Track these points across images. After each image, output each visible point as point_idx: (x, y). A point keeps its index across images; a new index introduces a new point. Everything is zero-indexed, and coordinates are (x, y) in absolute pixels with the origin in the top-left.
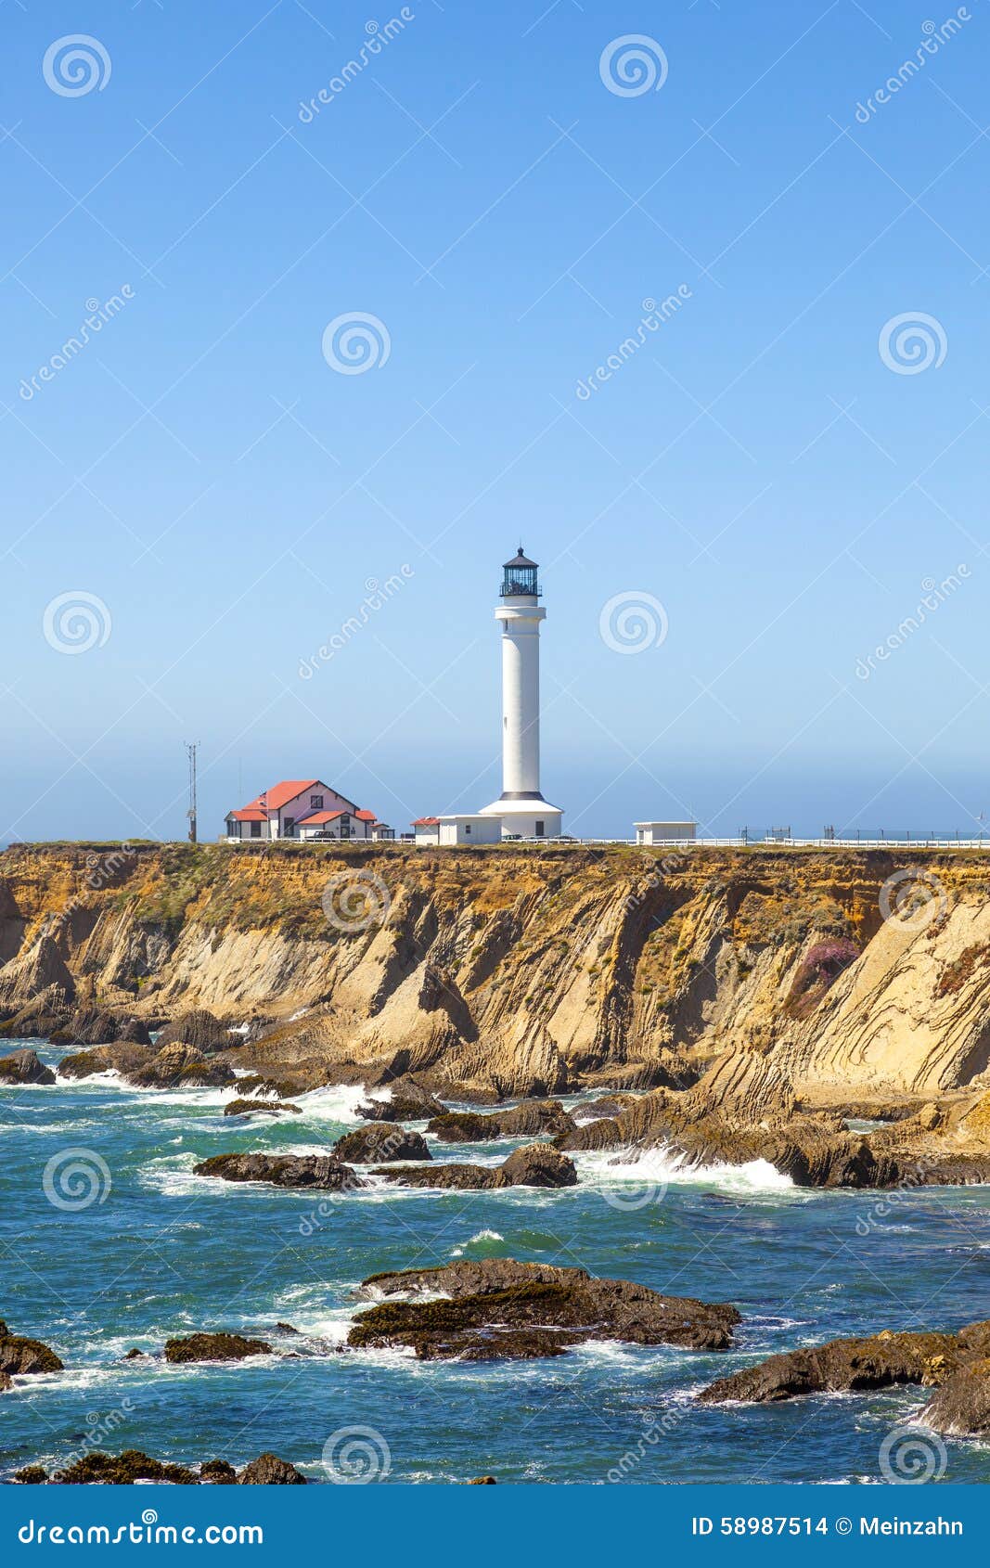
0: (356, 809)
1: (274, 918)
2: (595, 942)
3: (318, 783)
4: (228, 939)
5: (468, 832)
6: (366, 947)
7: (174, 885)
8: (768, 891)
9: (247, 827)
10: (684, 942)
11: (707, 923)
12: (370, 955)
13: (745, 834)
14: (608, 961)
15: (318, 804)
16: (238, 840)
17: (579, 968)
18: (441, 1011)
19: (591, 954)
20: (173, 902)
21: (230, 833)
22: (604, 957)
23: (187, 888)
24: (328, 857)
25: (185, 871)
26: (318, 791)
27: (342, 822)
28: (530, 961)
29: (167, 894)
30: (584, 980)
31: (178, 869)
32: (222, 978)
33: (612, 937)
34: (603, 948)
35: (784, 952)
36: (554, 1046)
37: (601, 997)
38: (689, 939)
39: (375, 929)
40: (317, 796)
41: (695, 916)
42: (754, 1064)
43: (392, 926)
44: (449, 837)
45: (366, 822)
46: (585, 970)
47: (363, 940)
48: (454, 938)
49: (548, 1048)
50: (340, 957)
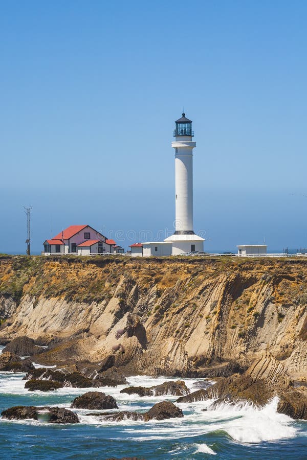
0: (106, 239)
1: (63, 291)
2: (209, 303)
3: (88, 226)
4: (41, 302)
5: (156, 250)
6: (106, 305)
7: (18, 275)
8: (292, 279)
9: (54, 248)
10: (252, 303)
11: (263, 294)
12: (107, 310)
13: (286, 251)
14: (215, 313)
15: (88, 236)
16: (49, 254)
17: (201, 316)
18: (134, 337)
19: (207, 309)
20: (17, 284)
21: (46, 251)
22: (213, 311)
23: (24, 277)
24: (88, 263)
25: (23, 269)
26: (87, 231)
27: (99, 245)
28: (178, 312)
29: (15, 280)
30: (204, 322)
31: (20, 268)
32: (38, 320)
33: (216, 302)
34: (213, 307)
35: (300, 309)
36: (186, 354)
37: (211, 330)
38: (254, 302)
39: (110, 297)
40: (87, 233)
41: (257, 291)
42: (271, 363)
43: (118, 296)
44: (147, 253)
45: (111, 245)
46: (204, 317)
47: (104, 302)
48: (148, 302)
49: (183, 355)
50: (93, 310)
